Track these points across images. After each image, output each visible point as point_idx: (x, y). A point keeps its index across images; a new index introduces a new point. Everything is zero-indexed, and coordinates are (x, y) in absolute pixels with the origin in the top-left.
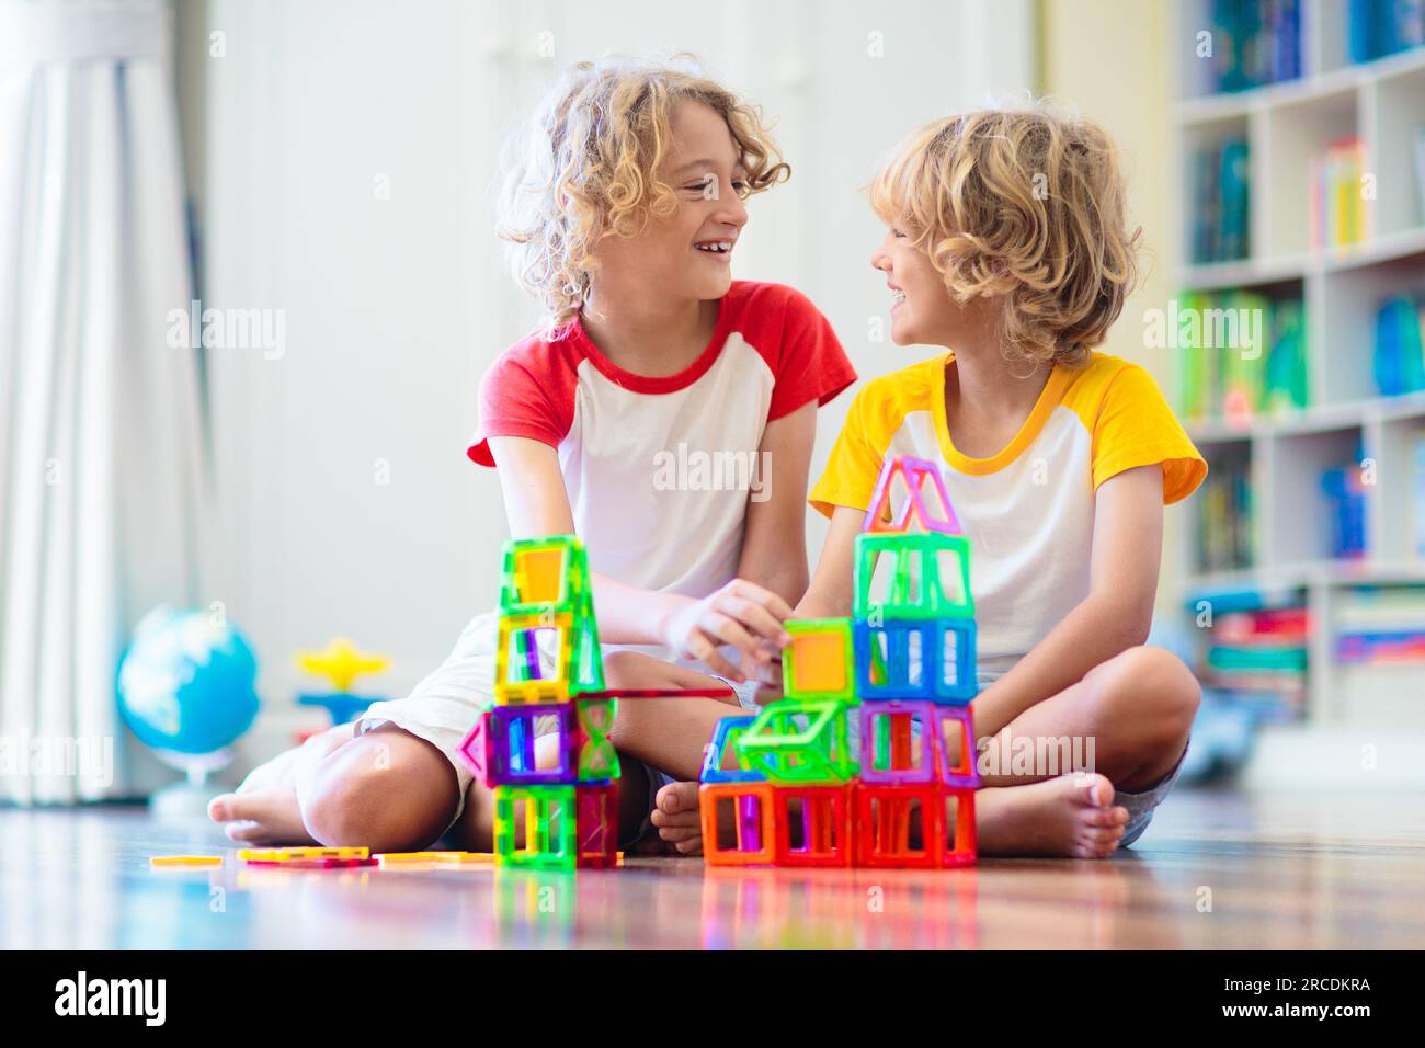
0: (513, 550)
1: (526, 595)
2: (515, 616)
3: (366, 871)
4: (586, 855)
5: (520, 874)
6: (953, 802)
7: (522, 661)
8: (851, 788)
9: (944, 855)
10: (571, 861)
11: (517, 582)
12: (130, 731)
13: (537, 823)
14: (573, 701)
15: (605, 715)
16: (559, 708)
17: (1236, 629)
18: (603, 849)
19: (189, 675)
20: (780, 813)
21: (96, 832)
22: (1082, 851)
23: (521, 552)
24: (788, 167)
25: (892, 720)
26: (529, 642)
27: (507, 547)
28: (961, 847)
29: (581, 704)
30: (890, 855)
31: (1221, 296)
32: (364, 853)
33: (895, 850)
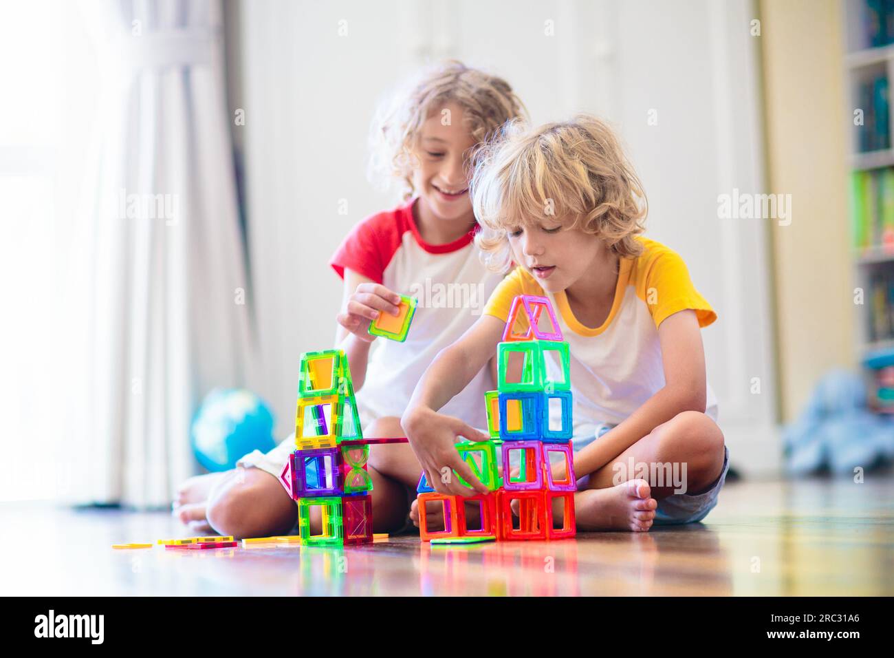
0: (306, 358)
1: (316, 384)
2: (307, 398)
3: (232, 551)
4: (350, 537)
5: (314, 550)
6: (562, 501)
7: (315, 423)
8: (498, 494)
9: (551, 533)
10: (341, 541)
11: (308, 377)
13: (328, 519)
14: (339, 447)
15: (363, 453)
16: (331, 450)
18: (365, 533)
20: (459, 509)
22: (634, 527)
23: (312, 359)
25: (526, 452)
26: (319, 412)
27: (303, 356)
28: (567, 528)
29: (344, 448)
30: (528, 533)
31: (876, 173)
32: (231, 540)
33: (530, 530)
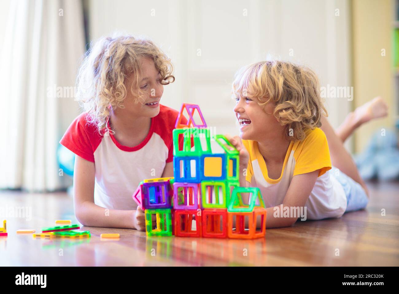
10: (171, 233)
13: (160, 220)
24: (174, 78)
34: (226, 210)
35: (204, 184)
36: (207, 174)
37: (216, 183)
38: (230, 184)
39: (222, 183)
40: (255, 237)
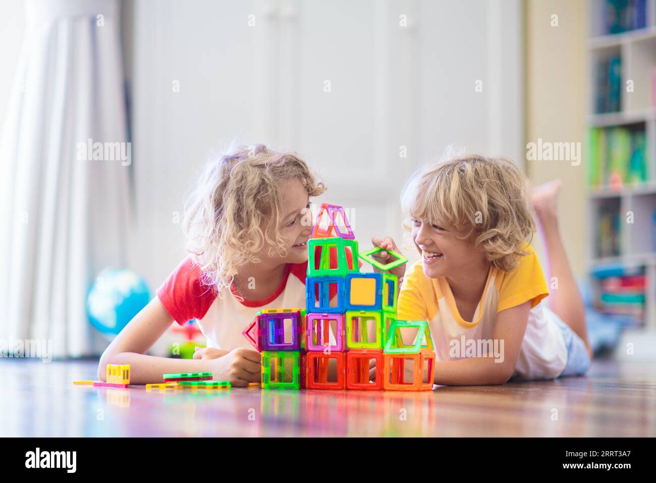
10: (297, 386)
12: (94, 327)
14: (299, 312)
17: (613, 285)
19: (120, 302)
21: (76, 371)
31: (608, 130)
34: (382, 351)
35: (350, 315)
36: (354, 301)
37: (368, 314)
38: (386, 316)
39: (376, 314)
40: (422, 389)
